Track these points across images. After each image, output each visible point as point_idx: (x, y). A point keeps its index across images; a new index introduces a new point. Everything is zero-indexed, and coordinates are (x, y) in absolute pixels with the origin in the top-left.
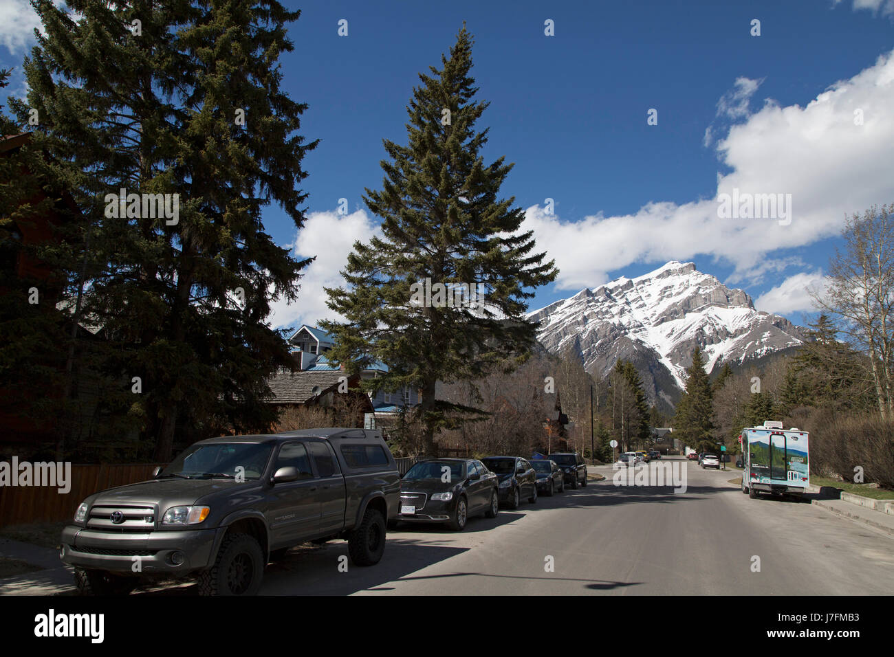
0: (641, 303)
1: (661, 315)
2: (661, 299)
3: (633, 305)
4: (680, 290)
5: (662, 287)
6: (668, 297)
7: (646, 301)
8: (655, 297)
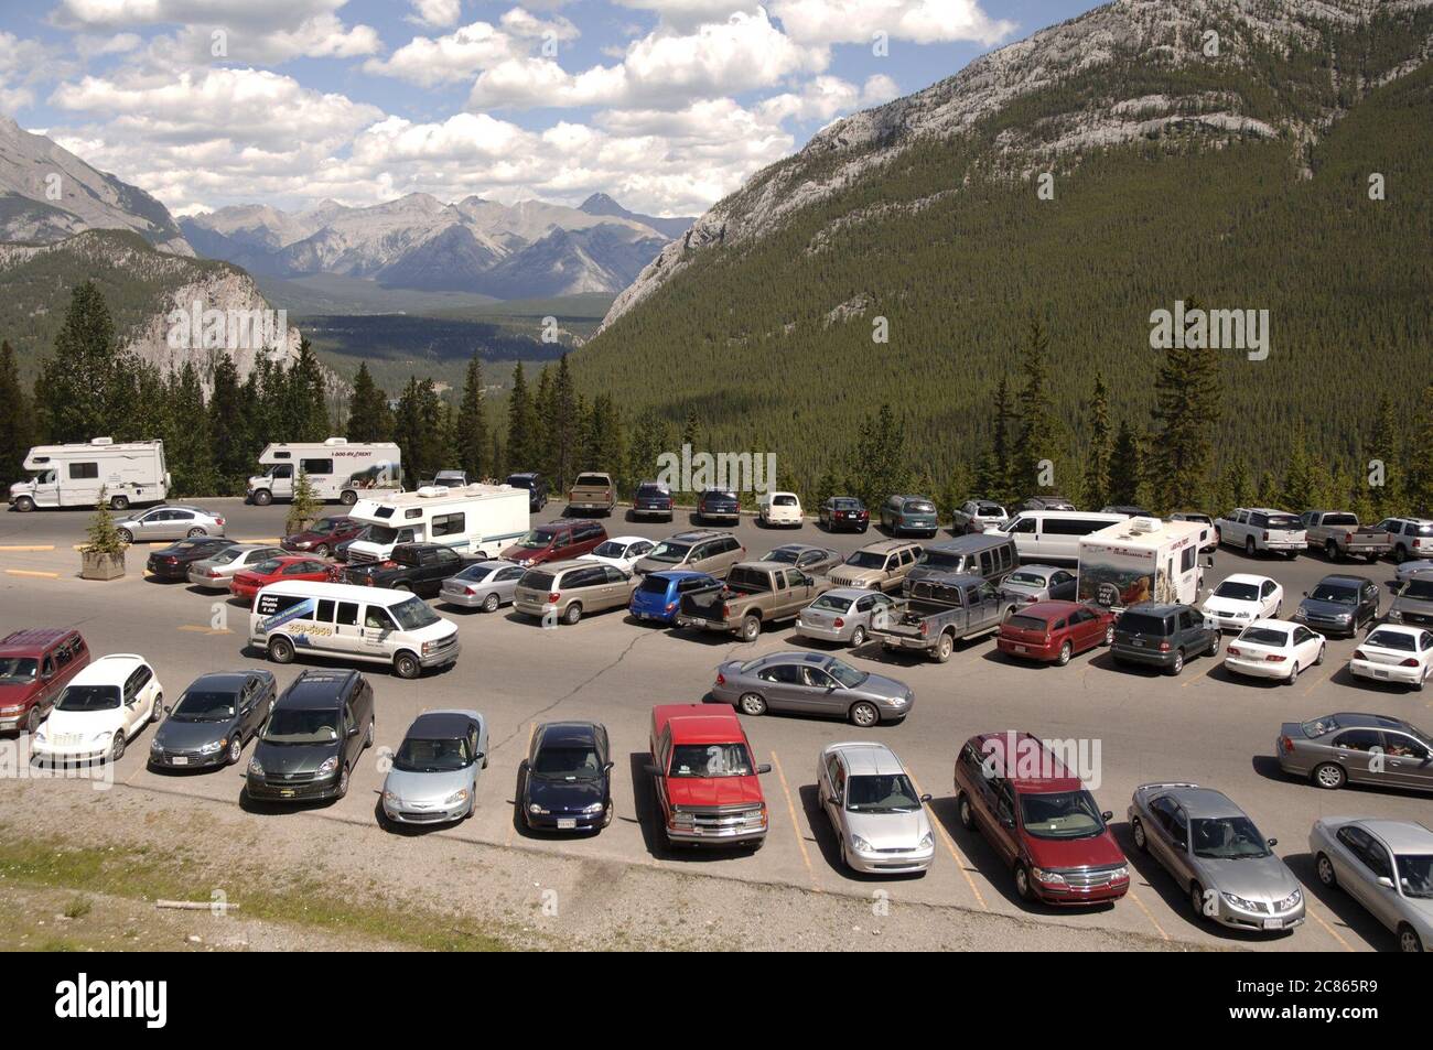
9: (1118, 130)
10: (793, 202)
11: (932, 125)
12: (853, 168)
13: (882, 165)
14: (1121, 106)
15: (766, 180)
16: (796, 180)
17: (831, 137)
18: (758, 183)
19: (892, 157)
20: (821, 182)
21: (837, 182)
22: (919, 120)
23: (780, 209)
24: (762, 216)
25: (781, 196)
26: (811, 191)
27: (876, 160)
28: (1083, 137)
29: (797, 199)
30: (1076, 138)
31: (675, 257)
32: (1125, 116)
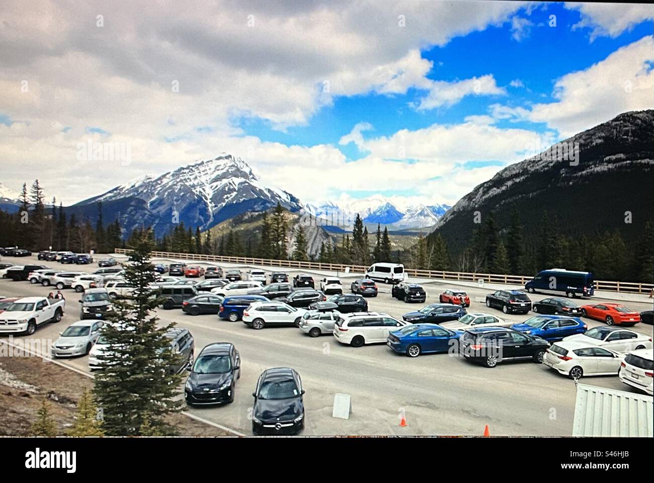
0: (206, 172)
1: (213, 179)
2: (214, 171)
3: (202, 174)
4: (223, 168)
5: (216, 165)
6: (218, 170)
7: (209, 172)
8: (213, 169)
9: (606, 167)
10: (488, 195)
11: (538, 168)
12: (509, 183)
13: (520, 182)
14: (607, 158)
15: (480, 188)
16: (489, 188)
17: (502, 173)
18: (477, 190)
19: (523, 179)
20: (498, 188)
21: (504, 188)
22: (533, 166)
23: (484, 197)
24: (478, 200)
25: (484, 193)
26: (495, 191)
27: (518, 180)
28: (592, 170)
29: (490, 194)
30: (590, 170)
31: (450, 214)
32: (609, 162)
